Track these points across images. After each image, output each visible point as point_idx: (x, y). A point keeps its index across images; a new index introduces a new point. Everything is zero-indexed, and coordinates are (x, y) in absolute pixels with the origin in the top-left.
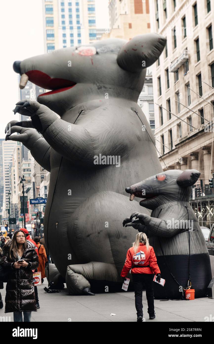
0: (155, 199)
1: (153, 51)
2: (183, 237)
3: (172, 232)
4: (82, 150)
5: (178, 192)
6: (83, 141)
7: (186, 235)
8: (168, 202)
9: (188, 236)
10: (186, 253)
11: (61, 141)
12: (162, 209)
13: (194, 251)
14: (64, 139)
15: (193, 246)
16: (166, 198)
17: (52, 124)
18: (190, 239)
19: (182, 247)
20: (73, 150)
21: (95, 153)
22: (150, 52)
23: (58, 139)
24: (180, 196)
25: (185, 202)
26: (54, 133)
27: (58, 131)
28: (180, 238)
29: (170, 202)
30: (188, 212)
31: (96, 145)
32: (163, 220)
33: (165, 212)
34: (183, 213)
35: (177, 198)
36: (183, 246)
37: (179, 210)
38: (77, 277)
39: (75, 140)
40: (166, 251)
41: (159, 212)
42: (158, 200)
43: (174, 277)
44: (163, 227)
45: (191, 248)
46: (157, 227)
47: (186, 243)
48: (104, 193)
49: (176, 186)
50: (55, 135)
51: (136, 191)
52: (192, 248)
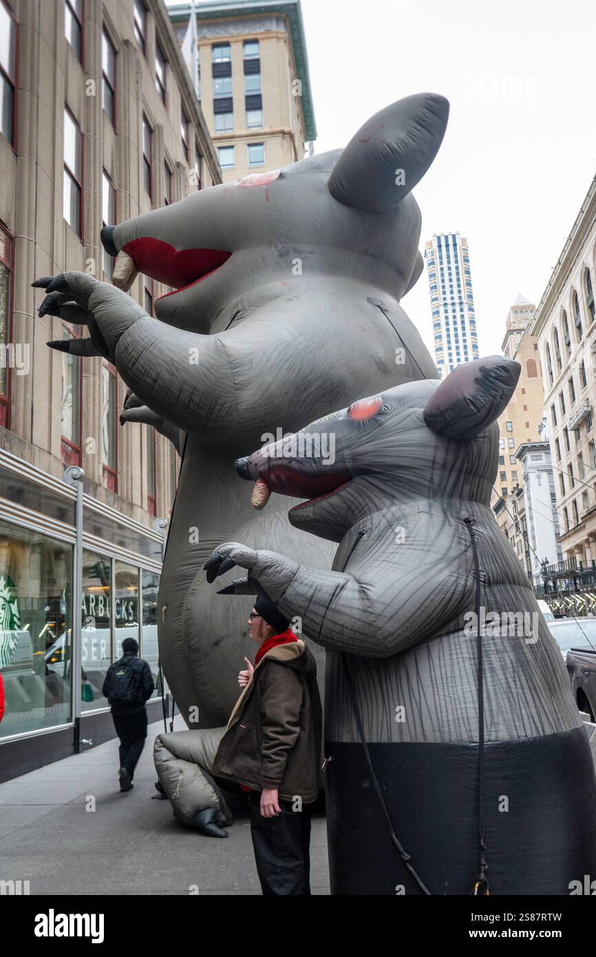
0: (340, 495)
1: (410, 134)
2: (451, 655)
3: (391, 634)
4: (203, 393)
5: (431, 458)
6: (206, 367)
7: (464, 646)
8: (388, 502)
9: (476, 650)
10: (465, 736)
11: (148, 372)
12: (362, 534)
13: (502, 727)
14: (156, 368)
15: (497, 699)
16: (381, 485)
17: (126, 331)
18: (486, 666)
19: (443, 703)
20: (182, 395)
21: (239, 401)
22: (403, 135)
23: (141, 369)
24: (442, 476)
25: (466, 502)
26: (130, 353)
27: (140, 347)
28: (436, 660)
29: (396, 501)
30: (473, 542)
31: (241, 378)
32: (352, 578)
33: (372, 542)
34: (447, 546)
35: (427, 483)
36: (448, 700)
37: (433, 533)
38: (178, 773)
39: (184, 367)
40: (375, 722)
41: (352, 547)
42: (350, 498)
43: (407, 857)
44: (348, 611)
45: (487, 713)
46: (321, 611)
47: (466, 686)
48: (275, 516)
49: (423, 435)
50: (133, 359)
51: (269, 468)
52: (491, 710)
